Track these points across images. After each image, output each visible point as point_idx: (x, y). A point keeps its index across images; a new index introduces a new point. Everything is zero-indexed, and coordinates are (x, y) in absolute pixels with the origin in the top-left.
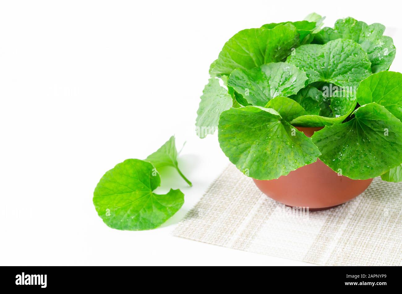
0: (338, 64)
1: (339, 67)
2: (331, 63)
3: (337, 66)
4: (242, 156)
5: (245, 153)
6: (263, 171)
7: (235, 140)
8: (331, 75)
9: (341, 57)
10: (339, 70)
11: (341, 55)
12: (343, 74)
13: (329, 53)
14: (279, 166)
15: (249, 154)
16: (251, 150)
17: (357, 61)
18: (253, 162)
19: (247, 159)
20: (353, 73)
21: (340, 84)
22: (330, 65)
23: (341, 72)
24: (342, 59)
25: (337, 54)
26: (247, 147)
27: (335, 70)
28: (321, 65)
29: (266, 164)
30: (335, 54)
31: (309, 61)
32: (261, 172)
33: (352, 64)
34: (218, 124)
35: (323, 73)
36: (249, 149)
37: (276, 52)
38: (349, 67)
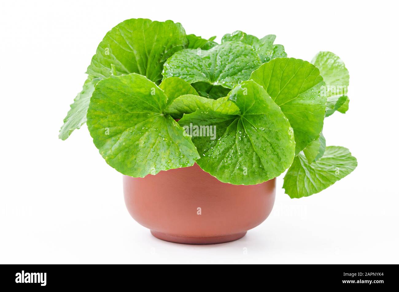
0: (226, 65)
1: (226, 68)
2: (217, 64)
3: (225, 66)
4: (109, 142)
5: (114, 138)
6: (129, 166)
7: (106, 120)
8: (218, 77)
9: (229, 57)
10: (227, 71)
11: (229, 56)
12: (232, 76)
13: (215, 55)
14: (149, 163)
15: (118, 140)
16: (121, 137)
17: (248, 62)
18: (120, 150)
19: (113, 146)
20: (243, 75)
21: (229, 85)
22: (217, 65)
23: (230, 73)
24: (230, 59)
25: (224, 55)
26: (117, 131)
27: (223, 71)
28: (206, 66)
29: (134, 158)
30: (222, 55)
31: (193, 61)
32: (126, 165)
33: (243, 64)
34: (92, 96)
35: (209, 74)
36: (120, 135)
37: (162, 55)
38: (238, 67)
